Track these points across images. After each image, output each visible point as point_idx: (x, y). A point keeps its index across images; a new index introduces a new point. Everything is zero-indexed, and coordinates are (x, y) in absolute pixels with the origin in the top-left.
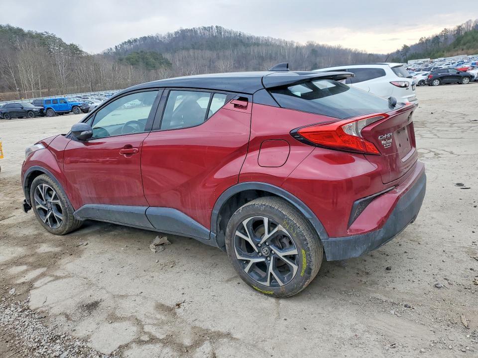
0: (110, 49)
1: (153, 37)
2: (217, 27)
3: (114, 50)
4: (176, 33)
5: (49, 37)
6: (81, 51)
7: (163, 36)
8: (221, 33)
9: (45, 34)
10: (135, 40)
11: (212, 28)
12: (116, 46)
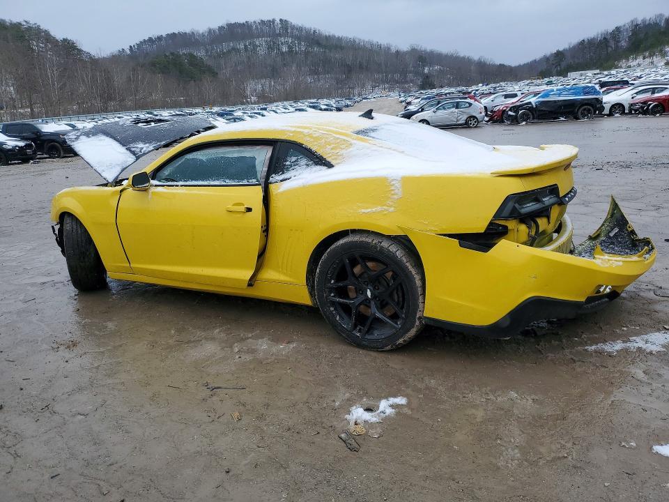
0: (121, 50)
1: (186, 33)
2: (281, 20)
3: (128, 52)
4: (221, 28)
5: (29, 29)
6: (80, 51)
7: (201, 32)
8: (287, 29)
9: (25, 23)
10: (160, 38)
11: (274, 23)
12: (131, 47)
